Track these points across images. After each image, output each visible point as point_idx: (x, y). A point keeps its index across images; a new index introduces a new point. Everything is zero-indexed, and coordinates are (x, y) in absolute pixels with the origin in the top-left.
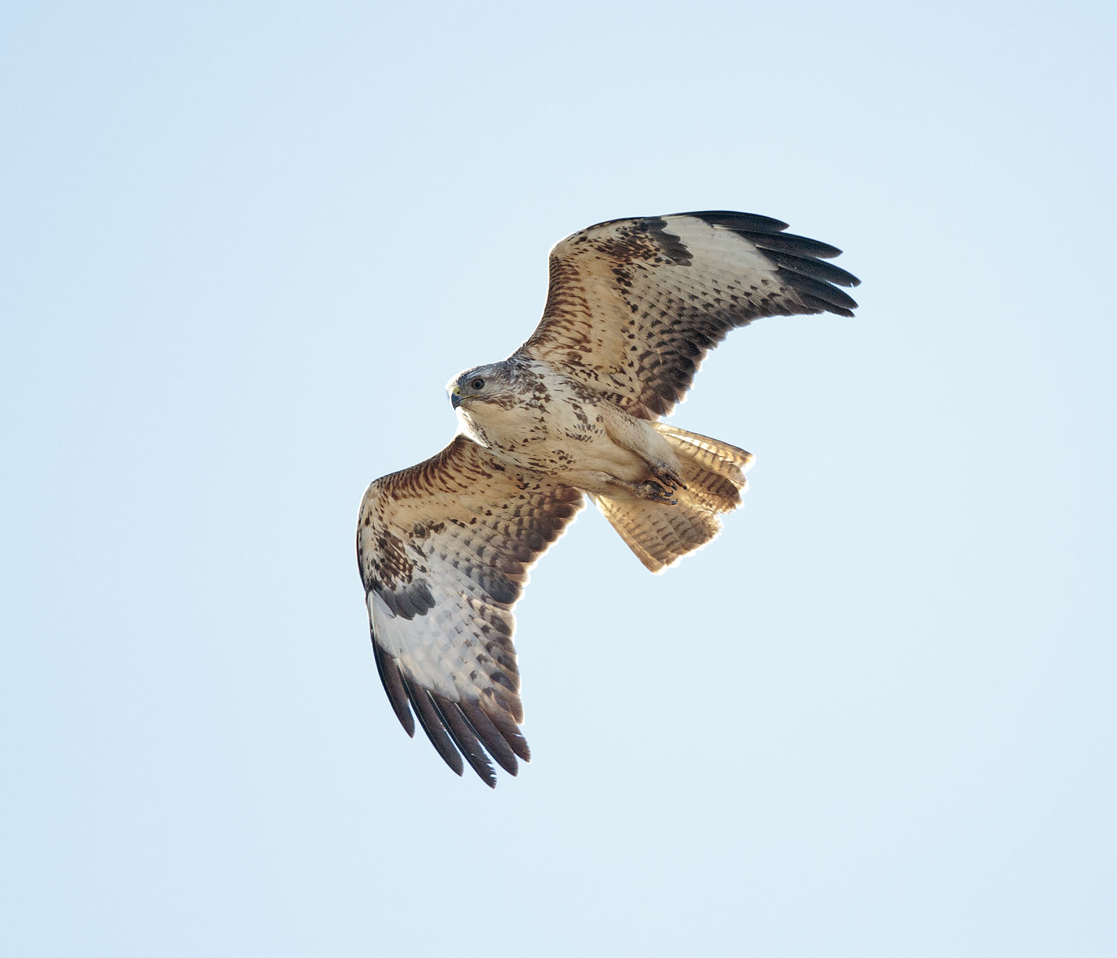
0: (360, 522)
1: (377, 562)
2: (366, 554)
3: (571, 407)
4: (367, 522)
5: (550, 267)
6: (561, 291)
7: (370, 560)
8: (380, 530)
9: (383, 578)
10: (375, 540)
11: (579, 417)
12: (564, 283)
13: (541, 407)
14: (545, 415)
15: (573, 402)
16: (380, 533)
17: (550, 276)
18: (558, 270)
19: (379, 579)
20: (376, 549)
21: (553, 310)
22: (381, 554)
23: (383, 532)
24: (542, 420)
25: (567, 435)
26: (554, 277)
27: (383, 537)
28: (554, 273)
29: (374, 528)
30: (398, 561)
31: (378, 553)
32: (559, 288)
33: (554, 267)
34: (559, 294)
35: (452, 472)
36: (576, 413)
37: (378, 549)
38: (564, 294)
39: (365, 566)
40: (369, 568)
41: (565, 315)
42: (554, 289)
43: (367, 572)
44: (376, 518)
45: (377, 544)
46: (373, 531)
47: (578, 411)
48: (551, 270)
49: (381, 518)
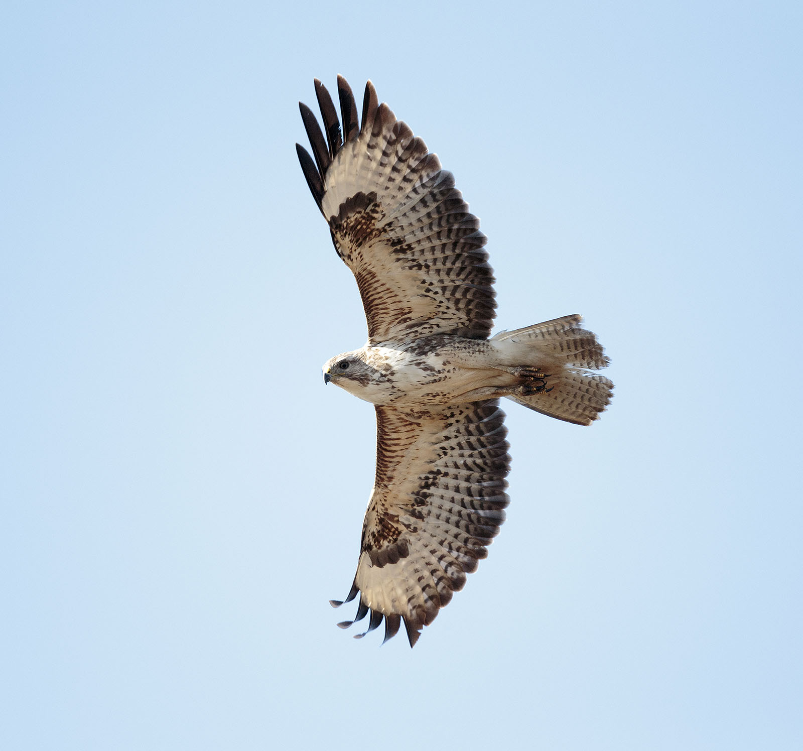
0: (368, 510)
1: (375, 533)
2: (369, 528)
3: (414, 366)
4: (374, 509)
5: (357, 281)
6: (369, 294)
7: (371, 532)
8: (381, 512)
9: (375, 543)
10: (377, 519)
11: (425, 369)
12: (369, 288)
13: (389, 380)
14: (393, 384)
15: (415, 362)
16: (381, 514)
17: (359, 287)
18: (363, 281)
19: (373, 543)
20: (377, 525)
21: (370, 309)
22: (379, 528)
23: (383, 513)
24: (393, 387)
25: (423, 384)
26: (362, 287)
27: (382, 517)
28: (361, 284)
29: (377, 512)
30: (390, 531)
31: (377, 527)
32: (367, 294)
33: (360, 280)
34: (369, 297)
35: (394, 436)
36: (420, 368)
37: (378, 525)
38: (372, 295)
39: (367, 535)
40: (369, 537)
41: (378, 306)
42: (364, 295)
43: (367, 539)
44: (380, 506)
45: (378, 521)
46: (376, 514)
47: (422, 366)
48: (358, 283)
49: (383, 505)
